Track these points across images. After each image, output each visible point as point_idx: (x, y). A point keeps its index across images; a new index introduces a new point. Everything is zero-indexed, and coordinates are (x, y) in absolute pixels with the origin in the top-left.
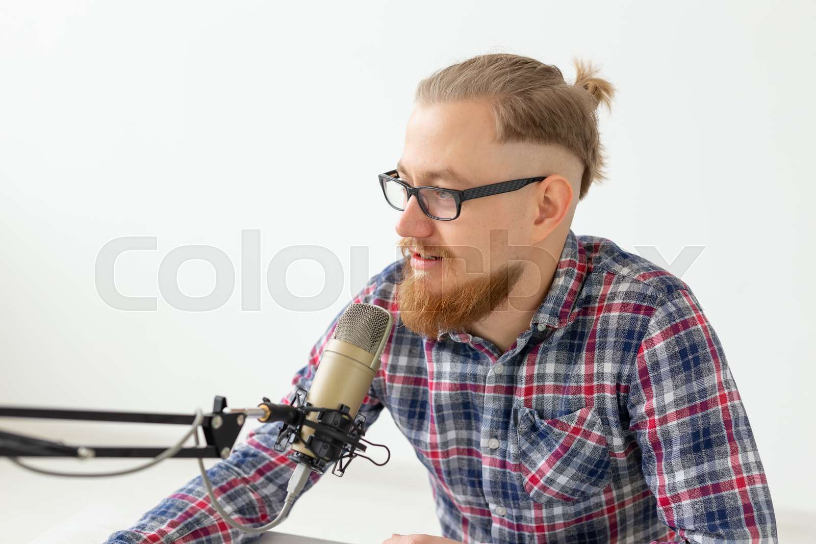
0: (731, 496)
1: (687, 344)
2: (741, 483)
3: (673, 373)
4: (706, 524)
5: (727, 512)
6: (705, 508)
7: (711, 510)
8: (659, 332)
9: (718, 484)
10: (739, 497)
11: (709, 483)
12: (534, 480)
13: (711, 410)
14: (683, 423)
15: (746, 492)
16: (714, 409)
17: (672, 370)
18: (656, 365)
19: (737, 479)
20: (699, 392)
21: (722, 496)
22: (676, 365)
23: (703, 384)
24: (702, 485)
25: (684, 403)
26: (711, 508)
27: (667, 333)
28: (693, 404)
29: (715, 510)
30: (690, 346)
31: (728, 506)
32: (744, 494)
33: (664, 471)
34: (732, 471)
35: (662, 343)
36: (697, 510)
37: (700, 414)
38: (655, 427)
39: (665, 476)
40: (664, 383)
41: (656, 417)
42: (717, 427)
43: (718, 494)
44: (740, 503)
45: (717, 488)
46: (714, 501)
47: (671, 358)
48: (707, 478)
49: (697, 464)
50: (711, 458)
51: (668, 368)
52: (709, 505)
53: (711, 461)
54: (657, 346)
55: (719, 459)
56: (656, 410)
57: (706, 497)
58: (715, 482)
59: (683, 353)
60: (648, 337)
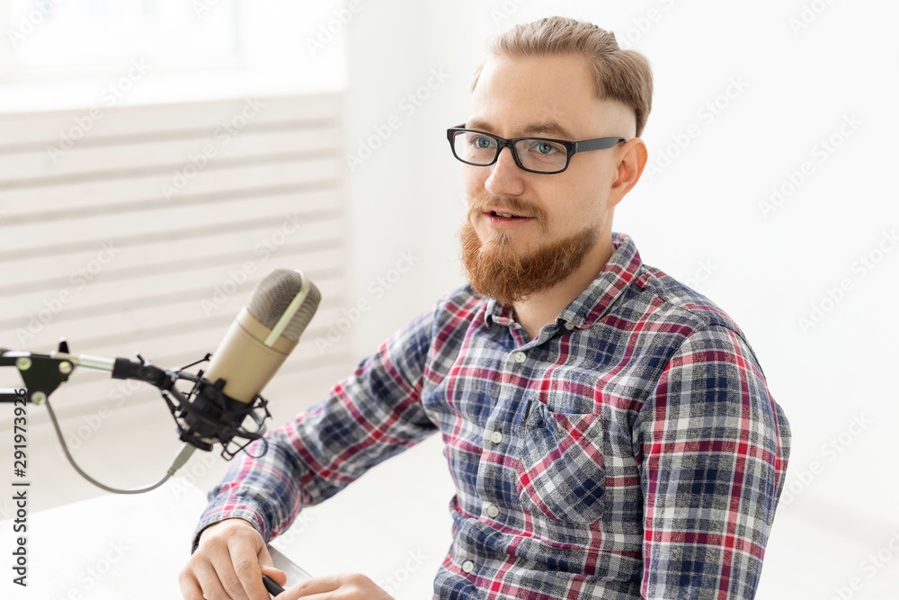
0: (713, 551)
1: (717, 375)
2: (730, 542)
3: (694, 398)
4: (680, 574)
5: (705, 566)
6: (684, 555)
7: (688, 559)
8: (691, 353)
9: (706, 535)
10: (722, 555)
11: (697, 531)
12: (525, 480)
13: (724, 453)
14: (689, 457)
15: (730, 553)
16: (728, 454)
17: (693, 396)
18: (678, 386)
19: (727, 537)
20: (717, 429)
21: (705, 548)
22: (699, 391)
23: (723, 422)
24: (689, 531)
25: (697, 436)
26: (690, 557)
27: (700, 356)
28: (707, 439)
29: (693, 560)
30: (719, 378)
31: (707, 561)
32: (728, 555)
33: (655, 504)
34: (726, 526)
35: (691, 365)
36: (674, 555)
37: (710, 453)
38: (659, 452)
39: (655, 509)
40: (681, 407)
41: (663, 442)
42: (726, 475)
43: (702, 545)
44: (721, 562)
45: (703, 538)
46: (695, 551)
47: (696, 383)
48: (697, 525)
49: (691, 506)
50: (708, 505)
51: (690, 392)
52: (688, 554)
53: (707, 507)
54: (684, 367)
55: (715, 508)
56: (665, 434)
57: (689, 545)
58: (703, 532)
59: (710, 383)
60: (678, 356)
